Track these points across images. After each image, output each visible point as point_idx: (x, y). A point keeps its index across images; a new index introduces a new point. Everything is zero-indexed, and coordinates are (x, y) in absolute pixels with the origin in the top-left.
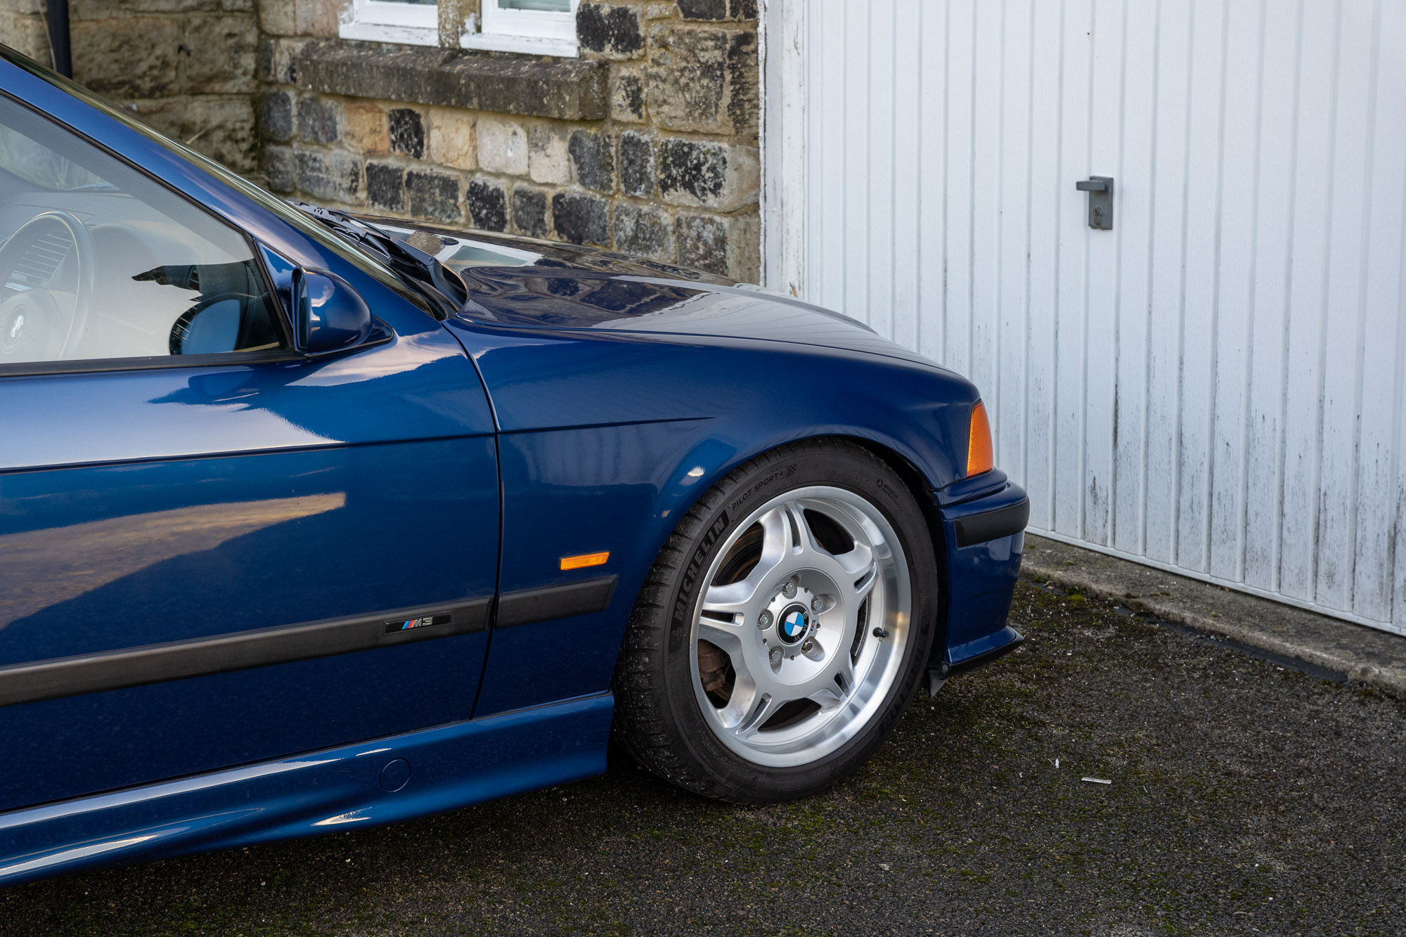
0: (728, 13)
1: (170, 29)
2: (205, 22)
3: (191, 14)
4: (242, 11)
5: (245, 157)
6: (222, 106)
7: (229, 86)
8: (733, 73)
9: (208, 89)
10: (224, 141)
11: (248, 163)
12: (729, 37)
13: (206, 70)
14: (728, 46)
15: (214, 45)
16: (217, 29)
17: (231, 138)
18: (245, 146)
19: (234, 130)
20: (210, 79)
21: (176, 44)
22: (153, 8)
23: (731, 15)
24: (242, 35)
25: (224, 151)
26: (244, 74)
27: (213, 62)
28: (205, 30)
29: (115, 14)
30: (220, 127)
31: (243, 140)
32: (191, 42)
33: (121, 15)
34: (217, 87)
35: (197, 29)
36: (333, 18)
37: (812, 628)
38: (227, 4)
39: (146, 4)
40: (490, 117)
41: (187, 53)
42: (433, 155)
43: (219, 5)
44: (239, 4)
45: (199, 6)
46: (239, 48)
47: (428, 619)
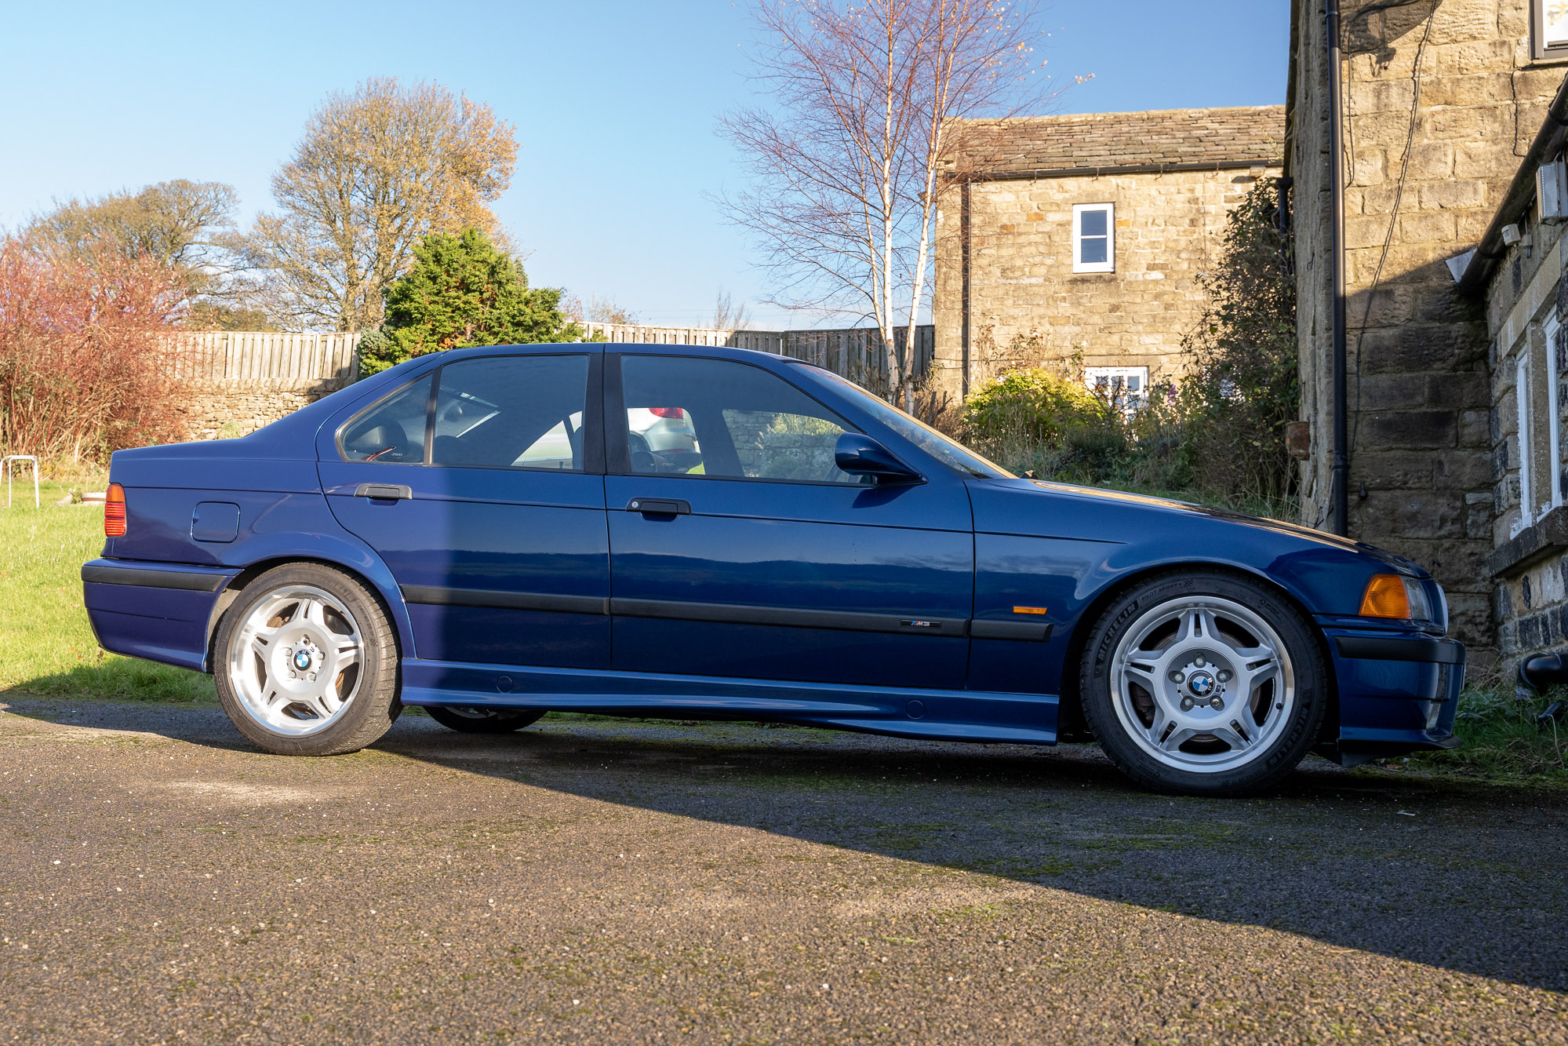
1: (1426, 550)
2: (1454, 546)
3: (1444, 541)
4: (1483, 539)
5: (1483, 635)
6: (1465, 600)
7: (1471, 588)
9: (1454, 589)
10: (1466, 623)
11: (1484, 639)
13: (1454, 576)
15: (1460, 560)
16: (1463, 550)
17: (1471, 621)
18: (1482, 628)
19: (1474, 617)
20: (1456, 583)
22: (1415, 536)
24: (1481, 554)
25: (1465, 630)
27: (1459, 571)
28: (1454, 551)
30: (1462, 614)
31: (1481, 624)
32: (1441, 558)
33: (1392, 540)
34: (1462, 588)
35: (1447, 550)
36: (1509, 530)
37: (1218, 690)
38: (1472, 534)
39: (1409, 534)
40: (1544, 564)
41: (1439, 565)
42: (1533, 604)
43: (1465, 535)
44: (1481, 534)
45: (1450, 535)
46: (1481, 563)
47: (927, 624)
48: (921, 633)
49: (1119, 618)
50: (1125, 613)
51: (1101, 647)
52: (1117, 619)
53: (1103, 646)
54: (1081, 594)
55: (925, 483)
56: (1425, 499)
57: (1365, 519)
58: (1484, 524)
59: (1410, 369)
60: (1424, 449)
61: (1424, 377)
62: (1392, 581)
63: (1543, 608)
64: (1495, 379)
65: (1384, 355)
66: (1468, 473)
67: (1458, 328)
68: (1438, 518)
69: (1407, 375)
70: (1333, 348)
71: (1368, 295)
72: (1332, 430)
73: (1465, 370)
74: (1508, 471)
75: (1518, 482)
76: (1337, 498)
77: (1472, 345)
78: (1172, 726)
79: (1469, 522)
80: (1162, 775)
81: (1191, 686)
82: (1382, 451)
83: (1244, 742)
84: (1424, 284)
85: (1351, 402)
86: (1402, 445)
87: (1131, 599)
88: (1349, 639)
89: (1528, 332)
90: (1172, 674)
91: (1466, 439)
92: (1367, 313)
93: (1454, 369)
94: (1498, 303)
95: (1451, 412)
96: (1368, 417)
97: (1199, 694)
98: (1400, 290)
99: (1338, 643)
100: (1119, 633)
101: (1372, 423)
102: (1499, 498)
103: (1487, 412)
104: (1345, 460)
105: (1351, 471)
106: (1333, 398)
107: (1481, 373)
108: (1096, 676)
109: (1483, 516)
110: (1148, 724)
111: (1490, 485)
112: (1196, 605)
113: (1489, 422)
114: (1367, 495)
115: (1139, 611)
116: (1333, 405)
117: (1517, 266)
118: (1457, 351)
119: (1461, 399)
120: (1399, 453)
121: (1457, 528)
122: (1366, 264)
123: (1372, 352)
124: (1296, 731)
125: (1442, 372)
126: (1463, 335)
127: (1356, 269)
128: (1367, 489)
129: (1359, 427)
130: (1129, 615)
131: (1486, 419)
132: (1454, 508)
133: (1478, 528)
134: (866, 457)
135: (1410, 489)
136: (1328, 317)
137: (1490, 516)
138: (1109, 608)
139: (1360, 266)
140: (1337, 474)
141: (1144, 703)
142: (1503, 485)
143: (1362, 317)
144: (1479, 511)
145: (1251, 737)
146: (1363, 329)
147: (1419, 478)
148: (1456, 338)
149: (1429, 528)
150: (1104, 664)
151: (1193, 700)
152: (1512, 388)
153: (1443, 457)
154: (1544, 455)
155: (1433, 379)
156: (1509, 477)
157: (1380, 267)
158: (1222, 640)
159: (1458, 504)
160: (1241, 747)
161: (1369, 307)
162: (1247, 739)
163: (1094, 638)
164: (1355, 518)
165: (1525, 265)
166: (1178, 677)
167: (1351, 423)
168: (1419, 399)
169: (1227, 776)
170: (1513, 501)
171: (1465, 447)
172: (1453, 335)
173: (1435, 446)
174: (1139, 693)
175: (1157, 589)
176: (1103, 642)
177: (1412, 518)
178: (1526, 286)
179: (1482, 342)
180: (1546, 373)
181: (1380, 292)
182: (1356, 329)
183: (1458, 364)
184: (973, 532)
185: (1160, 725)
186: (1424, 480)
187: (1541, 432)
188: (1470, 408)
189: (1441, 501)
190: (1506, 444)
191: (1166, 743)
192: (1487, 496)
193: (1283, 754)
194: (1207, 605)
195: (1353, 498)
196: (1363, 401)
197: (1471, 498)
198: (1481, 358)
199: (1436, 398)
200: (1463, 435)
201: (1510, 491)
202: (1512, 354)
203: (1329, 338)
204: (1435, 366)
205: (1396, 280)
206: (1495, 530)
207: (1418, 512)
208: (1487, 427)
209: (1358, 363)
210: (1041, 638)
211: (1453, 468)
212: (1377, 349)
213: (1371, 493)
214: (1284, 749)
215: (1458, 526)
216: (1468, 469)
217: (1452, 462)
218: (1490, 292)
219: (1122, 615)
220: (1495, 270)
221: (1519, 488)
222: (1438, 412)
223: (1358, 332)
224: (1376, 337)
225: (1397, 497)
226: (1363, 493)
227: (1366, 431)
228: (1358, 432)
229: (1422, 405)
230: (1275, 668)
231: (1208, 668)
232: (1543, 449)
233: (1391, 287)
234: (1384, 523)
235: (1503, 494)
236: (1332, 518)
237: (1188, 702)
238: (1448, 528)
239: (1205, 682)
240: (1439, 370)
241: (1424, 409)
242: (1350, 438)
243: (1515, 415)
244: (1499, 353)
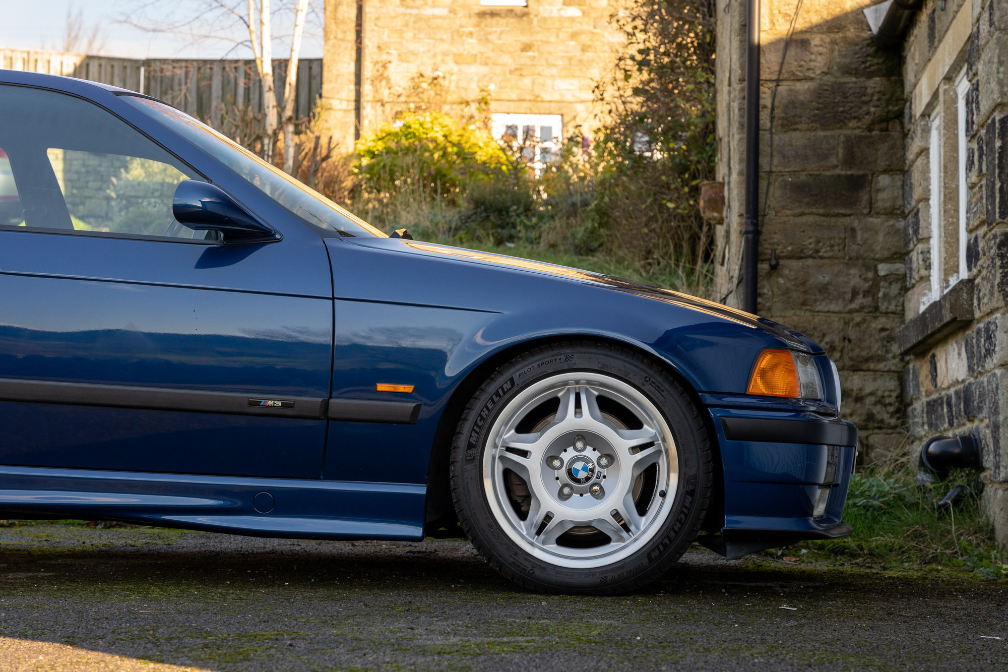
0: (997, 216)
1: (837, 324)
2: (865, 320)
3: (855, 315)
4: (893, 313)
5: (891, 417)
6: (875, 379)
7: (881, 366)
8: (1002, 260)
9: (865, 367)
10: (875, 404)
11: (893, 421)
12: (998, 234)
13: (864, 354)
14: (998, 240)
15: (871, 336)
16: (874, 325)
17: (880, 402)
18: (891, 409)
19: (883, 397)
20: (867, 360)
21: (842, 334)
22: (826, 309)
23: (1000, 217)
24: (892, 329)
25: (875, 411)
26: (894, 357)
27: (870, 348)
28: (865, 325)
29: (798, 313)
30: (872, 394)
31: (890, 404)
32: (852, 333)
33: (802, 313)
34: (872, 366)
35: (858, 324)
36: (919, 302)
37: (598, 477)
38: (883, 307)
39: (821, 307)
40: (950, 341)
41: (850, 341)
42: (939, 384)
43: (877, 308)
44: (892, 308)
45: (861, 309)
46: (891, 339)
47: (279, 403)
48: (272, 414)
49: (494, 397)
50: (500, 391)
51: (473, 430)
52: (491, 398)
53: (476, 428)
54: (452, 369)
55: (279, 241)
56: (836, 269)
57: (776, 290)
58: (895, 297)
59: (824, 127)
60: (837, 215)
61: (839, 135)
62: (782, 357)
63: (949, 388)
64: (909, 140)
65: (799, 111)
66: (881, 243)
67: (875, 84)
68: (849, 290)
69: (821, 133)
70: (746, 101)
71: (782, 45)
72: (744, 191)
73: (882, 130)
74: (920, 241)
75: (929, 252)
76: (747, 268)
77: (888, 102)
78: (548, 517)
79: (880, 294)
80: (537, 572)
81: (570, 473)
82: (795, 216)
83: (624, 534)
84: (841, 35)
85: (764, 161)
86: (814, 210)
87: (506, 376)
88: (736, 419)
89: (941, 91)
90: (549, 459)
91: (880, 205)
92: (782, 64)
93: (870, 129)
94: (913, 59)
95: (864, 176)
96: (780, 179)
97: (578, 481)
98: (816, 40)
99: (725, 424)
100: (493, 415)
101: (785, 185)
102: (911, 269)
103: (901, 177)
104: (756, 225)
105: (762, 237)
106: (745, 156)
107: (896, 134)
108: (467, 462)
109: (895, 289)
110: (523, 516)
111: (902, 255)
112: (577, 382)
113: (903, 187)
114: (777, 264)
115: (515, 389)
116: (744, 165)
117: (932, 19)
118: (872, 109)
119: (876, 161)
120: (811, 219)
121: (868, 301)
122: (783, 10)
123: (786, 107)
124: (679, 521)
125: (857, 132)
126: (879, 92)
127: (772, 15)
128: (778, 258)
129: (772, 189)
130: (504, 393)
131: (899, 183)
132: (866, 280)
133: (889, 301)
134: (210, 208)
135: (822, 258)
136: (742, 67)
137: (901, 289)
138: (483, 386)
139: (776, 12)
140: (747, 240)
141: (519, 492)
142: (914, 255)
143: (777, 68)
144: (891, 283)
145: (632, 528)
146: (778, 81)
147: (832, 246)
148: (872, 95)
149: (840, 301)
150: (476, 448)
151: (571, 488)
152: (925, 151)
153: (856, 224)
154: (953, 223)
155: (848, 139)
156: (920, 247)
157: (796, 14)
158: (604, 422)
159: (870, 275)
160: (622, 539)
161: (784, 58)
162: (628, 530)
163: (465, 419)
164: (766, 289)
165: (939, 18)
166: (557, 463)
167: (763, 185)
168: (833, 161)
169: (607, 572)
170: (923, 272)
171: (878, 214)
172: (869, 91)
173: (848, 212)
174: (515, 481)
175: (535, 364)
176: (476, 424)
177: (824, 289)
178: (940, 41)
179: (897, 100)
180: (957, 136)
181: (796, 41)
182: (770, 81)
183: (873, 123)
184: (333, 299)
185: (535, 517)
186: (836, 248)
187: (950, 199)
188: (885, 172)
189: (853, 271)
190: (918, 211)
191: (542, 536)
192: (899, 267)
193: (665, 546)
194: (589, 382)
195: (764, 267)
196: (776, 161)
197: (883, 269)
198: (895, 118)
199: (850, 160)
200: (876, 201)
201: (921, 262)
202: (926, 114)
203: (742, 90)
204: (851, 125)
205: (811, 30)
206: (906, 303)
207: (829, 283)
208: (900, 192)
209: (772, 118)
210: (407, 419)
211: (866, 236)
212: (792, 104)
213: (781, 262)
214: (666, 541)
215: (870, 299)
216: (881, 238)
217: (865, 229)
218: (907, 46)
219: (497, 394)
220: (911, 22)
221: (929, 259)
222: (852, 175)
223: (772, 85)
224: (790, 90)
225: (808, 266)
226: (774, 262)
227: (778, 193)
228: (770, 194)
229: (836, 167)
230: (659, 452)
231: (589, 452)
232: (952, 217)
233: (807, 36)
234: (795, 295)
235: (914, 266)
236: (742, 289)
237: (566, 490)
238: (859, 301)
239: (584, 469)
240: (853, 129)
241: (838, 171)
242: (762, 200)
243: (927, 179)
244: (913, 113)
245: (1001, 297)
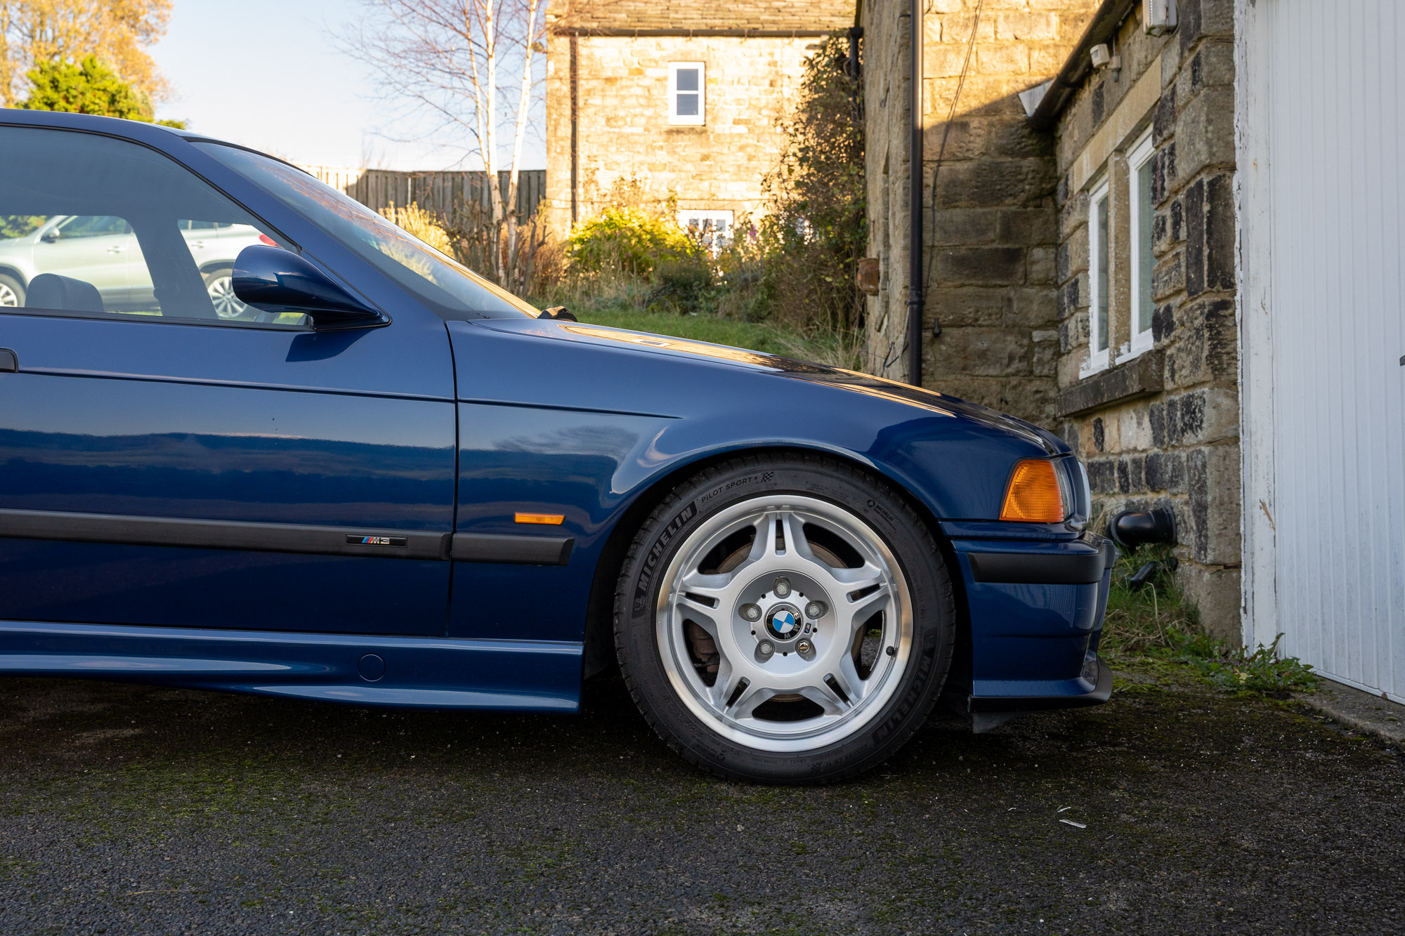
0: (1206, 285)
1: (995, 387)
2: (1020, 383)
3: (1011, 378)
4: (1047, 376)
8: (1211, 331)
12: (1206, 303)
14: (1206, 310)
15: (1026, 398)
16: (1029, 388)
21: (999, 396)
22: (984, 374)
23: (1209, 286)
24: (1046, 391)
26: (1047, 417)
27: (1025, 409)
28: (1020, 388)
29: (959, 377)
32: (1009, 396)
33: (963, 378)
35: (1014, 387)
36: (1078, 368)
37: (807, 631)
38: (1037, 371)
39: (980, 371)
40: (1124, 409)
41: (1007, 403)
42: (1107, 447)
43: (1031, 372)
44: (1046, 371)
45: (1017, 373)
46: (1045, 401)
47: (386, 541)
48: (376, 556)
49: (670, 528)
50: (677, 520)
51: (643, 572)
52: (666, 531)
53: (646, 569)
54: (621, 485)
55: (386, 325)
56: (994, 336)
57: (938, 356)
58: (1049, 362)
59: (983, 204)
60: (994, 286)
61: (996, 212)
62: (1040, 469)
63: (1120, 454)
64: (1065, 216)
65: (959, 189)
66: (1036, 311)
67: (1030, 163)
68: (1006, 355)
69: (979, 210)
70: (910, 181)
71: (944, 127)
72: (908, 265)
73: (1036, 207)
74: (1077, 309)
75: (1088, 320)
76: (912, 336)
77: (1042, 180)
78: (742, 686)
79: (1035, 359)
80: (729, 757)
82: (956, 287)
83: (841, 704)
84: (997, 117)
85: (927, 236)
86: (973, 282)
87: (685, 500)
88: (986, 555)
89: (1111, 163)
90: (744, 608)
91: (1034, 276)
92: (943, 146)
93: (1025, 205)
94: (1071, 136)
95: (1019, 250)
96: (942, 253)
97: (781, 636)
98: (975, 123)
99: (973, 560)
100: (668, 552)
101: (946, 259)
102: (1067, 336)
103: (1053, 250)
104: (920, 296)
105: (926, 307)
106: (909, 232)
107: (1049, 210)
108: (636, 614)
109: (1048, 354)
110: (709, 678)
111: (1055, 322)
112: (778, 507)
113: (1056, 259)
114: (940, 332)
115: (697, 518)
116: (909, 239)
117: (1099, 94)
118: (1027, 187)
119: (1030, 235)
120: (970, 290)
121: (1023, 365)
122: (944, 95)
123: (947, 185)
124: (913, 689)
125: (1013, 208)
126: (1033, 171)
127: (934, 100)
128: (940, 326)
129: (934, 262)
130: (683, 523)
131: (1053, 256)
132: (1021, 346)
133: (1043, 366)
134: (288, 284)
135: (980, 326)
136: (906, 148)
137: (1054, 354)
138: (656, 512)
139: (937, 96)
140: (912, 310)
141: (703, 649)
142: (1071, 324)
143: (939, 150)
144: (1044, 349)
145: (852, 696)
146: (939, 162)
147: (990, 315)
148: (1027, 174)
149: (998, 366)
150: (648, 609)
151: (772, 644)
152: (1084, 224)
153: (1012, 294)
154: (1123, 293)
155: (1005, 215)
156: (1079, 315)
157: (956, 98)
158: (817, 557)
159: (1025, 342)
160: (837, 711)
161: (945, 140)
162: (845, 698)
163: (632, 558)
164: (929, 356)
165: (1109, 91)
166: (752, 613)
167: (926, 258)
168: (991, 235)
169: (821, 756)
170: (1082, 339)
171: (1032, 284)
172: (1024, 170)
173: (1005, 283)
174: (697, 634)
175: (724, 485)
176: (646, 564)
177: (982, 355)
178: (1109, 115)
179: (1051, 178)
180: (1128, 207)
181: (956, 124)
182: (932, 161)
183: (1028, 200)
184: (456, 401)
185: (726, 682)
186: (994, 317)
187: (1121, 269)
188: (1039, 245)
189: (1009, 338)
190: (1077, 282)
191: (735, 708)
192: (1053, 334)
193: (896, 722)
194: (794, 507)
195: (927, 335)
196: (938, 236)
197: (1037, 336)
198: (1049, 194)
199: (1006, 234)
200: (1031, 272)
201: (1080, 330)
202: (1085, 189)
203: (906, 170)
204: (1007, 202)
205: (969, 114)
206: (1059, 369)
207: (988, 350)
208: (1054, 264)
209: (934, 196)
210: (556, 560)
211: (1022, 305)
212: (953, 183)
213: (944, 330)
214: (898, 716)
215: (1025, 363)
216: (1035, 307)
217: (1021, 299)
218: (1061, 126)
219: (674, 525)
220: (1070, 101)
221: (1088, 326)
222: (1008, 249)
223: (934, 165)
224: (951, 170)
225: (968, 334)
226: (937, 331)
227: (940, 266)
228: (933, 267)
229: (993, 241)
230: (885, 598)
231: (795, 599)
232: (1123, 287)
233: (967, 119)
234: (956, 361)
235: (1071, 333)
236: (907, 356)
237: (766, 648)
238: (1016, 365)
239: (788, 620)
240: (1010, 205)
241: (995, 245)
242: (925, 273)
243: (1087, 251)
244: (1070, 188)
245: (1210, 371)
